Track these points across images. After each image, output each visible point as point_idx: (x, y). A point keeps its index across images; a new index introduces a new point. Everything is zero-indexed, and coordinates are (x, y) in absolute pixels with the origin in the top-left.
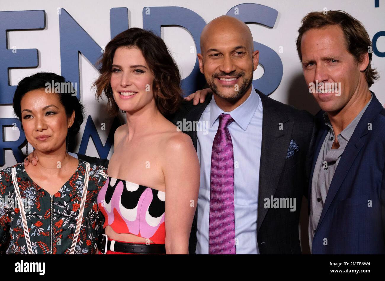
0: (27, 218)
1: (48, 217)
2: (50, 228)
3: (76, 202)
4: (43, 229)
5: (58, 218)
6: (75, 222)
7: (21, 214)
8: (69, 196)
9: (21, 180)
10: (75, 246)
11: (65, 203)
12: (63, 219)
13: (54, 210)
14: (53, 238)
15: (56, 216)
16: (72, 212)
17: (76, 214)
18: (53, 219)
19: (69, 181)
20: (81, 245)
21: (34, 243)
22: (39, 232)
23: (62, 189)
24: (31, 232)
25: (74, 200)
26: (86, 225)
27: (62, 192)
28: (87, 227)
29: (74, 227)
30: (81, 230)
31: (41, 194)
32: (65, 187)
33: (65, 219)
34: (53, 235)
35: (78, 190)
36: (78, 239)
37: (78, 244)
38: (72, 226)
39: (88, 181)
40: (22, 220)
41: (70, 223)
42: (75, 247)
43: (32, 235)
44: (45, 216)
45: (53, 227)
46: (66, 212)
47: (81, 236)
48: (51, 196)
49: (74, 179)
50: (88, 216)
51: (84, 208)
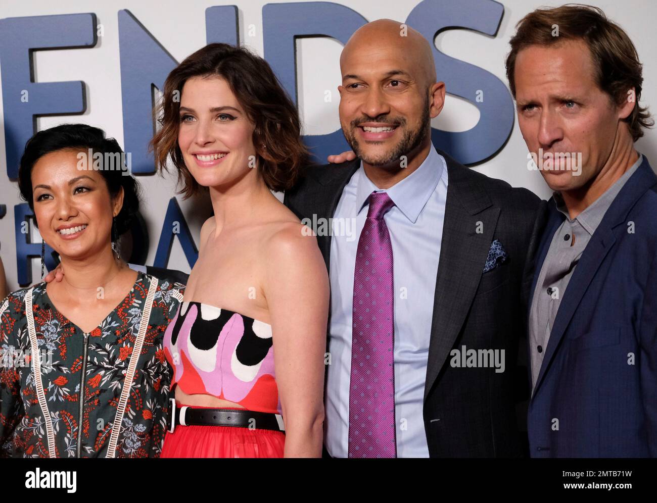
0: (42, 371)
1: (77, 370)
2: (80, 389)
3: (126, 345)
4: (68, 391)
5: (94, 371)
6: (122, 378)
7: (33, 365)
8: (115, 334)
9: (38, 309)
10: (121, 419)
11: (107, 347)
12: (102, 372)
13: (89, 358)
14: (84, 404)
15: (90, 368)
16: (117, 362)
17: (124, 364)
18: (86, 374)
19: (116, 310)
20: (132, 418)
21: (55, 413)
22: (62, 395)
23: (105, 322)
24: (48, 394)
25: (123, 341)
26: (142, 383)
27: (104, 327)
28: (143, 387)
29: (120, 387)
30: (131, 392)
31: (69, 331)
32: (109, 320)
33: (105, 373)
34: (84, 402)
35: (131, 324)
36: (127, 407)
37: (126, 416)
38: (116, 384)
39: (151, 308)
40: (35, 375)
41: (112, 379)
42: (121, 422)
43: (50, 399)
44: (72, 369)
45: (84, 386)
46: (108, 361)
47: (132, 402)
48: (84, 334)
49: (125, 305)
50: (146, 370)
51: (139, 355)
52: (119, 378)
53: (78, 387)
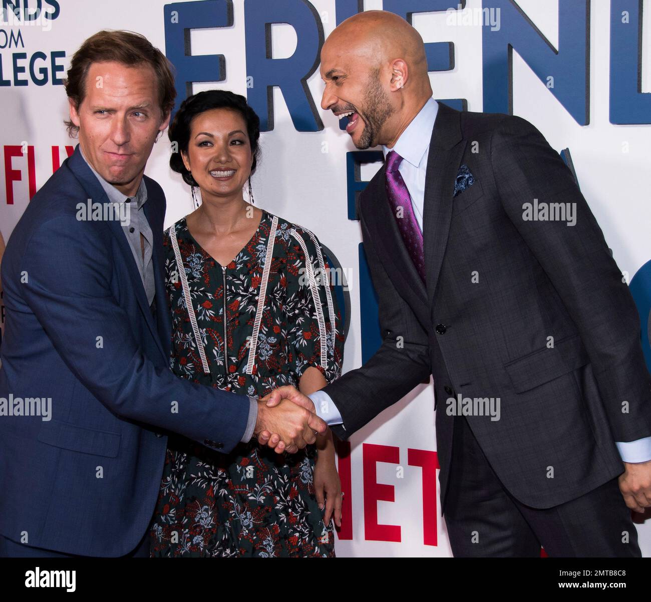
0: (192, 296)
1: (219, 297)
2: (223, 312)
3: (256, 275)
4: (214, 313)
5: (233, 298)
6: (255, 303)
7: (184, 291)
8: (247, 266)
9: (182, 243)
10: (257, 335)
11: (241, 277)
12: (240, 299)
13: (228, 287)
14: (227, 324)
15: (230, 295)
16: (251, 290)
17: (256, 291)
18: (227, 300)
19: (247, 246)
20: (265, 333)
21: (202, 329)
22: (208, 315)
23: (238, 257)
24: (198, 314)
25: (254, 272)
26: (271, 306)
27: (238, 261)
28: (272, 308)
29: (254, 310)
30: (263, 312)
31: (210, 264)
32: (241, 255)
33: (242, 299)
34: (227, 322)
35: (259, 258)
36: (261, 325)
37: (261, 332)
38: (251, 308)
39: (273, 244)
40: (186, 299)
41: (248, 304)
42: (257, 337)
43: (200, 318)
44: (216, 296)
45: (226, 310)
46: (243, 289)
47: (264, 321)
48: (223, 268)
49: (254, 242)
50: (272, 294)
51: (267, 283)
52: (254, 303)
53: (221, 311)
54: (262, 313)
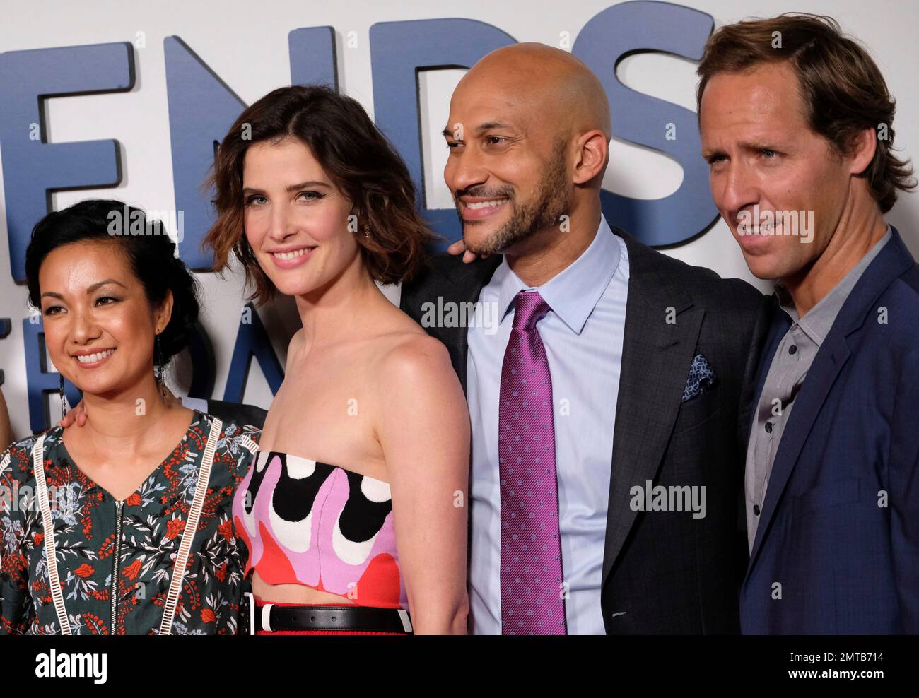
0: (58, 556)
1: (107, 555)
2: (112, 582)
3: (177, 517)
4: (95, 584)
5: (132, 556)
6: (170, 565)
7: (46, 548)
8: (161, 502)
9: (52, 466)
10: (171, 624)
11: (150, 520)
12: (143, 557)
13: (124, 538)
14: (117, 603)
15: (126, 551)
16: (164, 542)
17: (172, 544)
18: (120, 559)
19: (162, 467)
20: (185, 621)
21: (75, 616)
22: (86, 590)
23: (146, 485)
24: (66, 589)
25: (172, 512)
26: (199, 572)
27: (145, 492)
28: (201, 577)
29: (167, 577)
30: (184, 584)
31: (94, 497)
32: (152, 481)
33: (147, 558)
34: (117, 598)
35: (183, 488)
36: (178, 605)
37: (177, 618)
38: (161, 573)
39: (211, 463)
40: (48, 562)
41: (156, 567)
42: (170, 627)
43: (70, 596)
44: (100, 553)
45: (118, 578)
46: (150, 540)
47: (185, 599)
48: (116, 503)
49: (175, 459)
50: (204, 551)
51: (194, 532)
52: (166, 566)
53: (109, 579)
54: (180, 583)
